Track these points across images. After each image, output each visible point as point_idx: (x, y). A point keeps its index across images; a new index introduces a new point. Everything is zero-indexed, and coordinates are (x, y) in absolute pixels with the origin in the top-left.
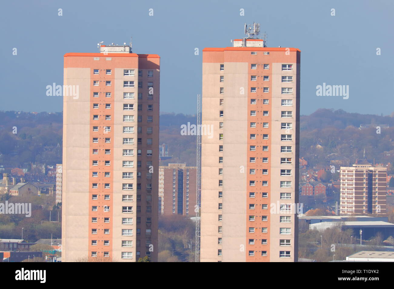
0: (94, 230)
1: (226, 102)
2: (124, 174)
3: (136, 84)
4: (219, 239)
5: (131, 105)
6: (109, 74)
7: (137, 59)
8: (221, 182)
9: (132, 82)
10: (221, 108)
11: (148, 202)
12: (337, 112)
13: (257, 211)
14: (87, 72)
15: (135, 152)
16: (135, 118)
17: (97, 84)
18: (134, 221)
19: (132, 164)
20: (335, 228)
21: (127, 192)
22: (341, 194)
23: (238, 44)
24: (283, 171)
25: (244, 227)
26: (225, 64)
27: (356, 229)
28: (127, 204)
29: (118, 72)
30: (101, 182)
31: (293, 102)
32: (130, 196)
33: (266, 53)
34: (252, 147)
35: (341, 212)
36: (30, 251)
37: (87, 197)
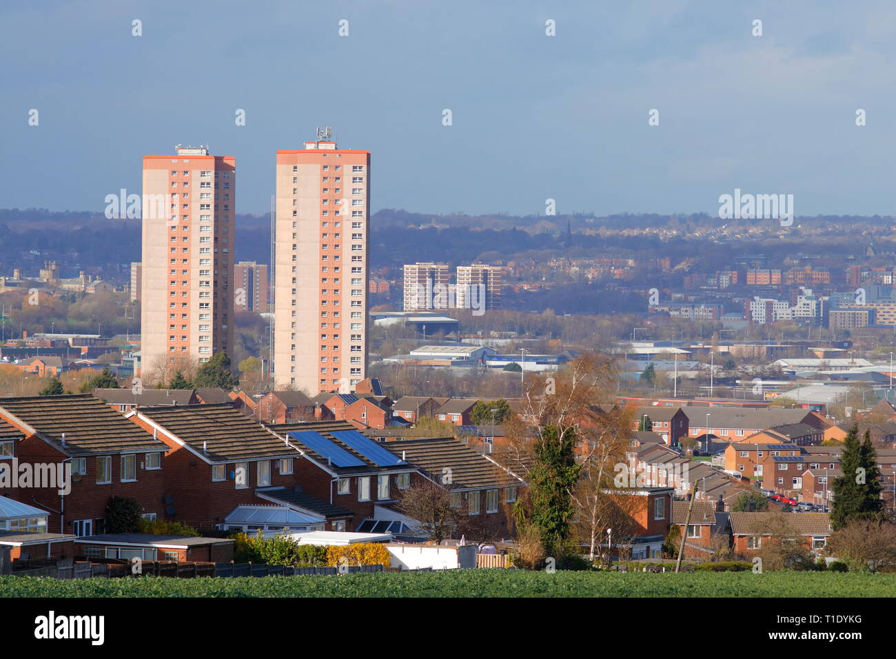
0: (172, 326)
1: (300, 201)
2: (201, 271)
3: (212, 185)
4: (293, 334)
5: (208, 206)
6: (187, 175)
7: (213, 161)
8: (294, 279)
9: (208, 184)
10: (294, 208)
11: (223, 299)
12: (398, 212)
13: (329, 307)
14: (165, 173)
15: (212, 251)
16: (212, 218)
17: (175, 186)
18: (211, 317)
19: (209, 262)
20: (399, 324)
21: (204, 289)
22: (405, 292)
23: (310, 147)
24: (354, 269)
25: (316, 322)
26: (298, 166)
27: (420, 324)
28: (204, 301)
29: (195, 174)
30: (179, 280)
31: (364, 203)
32: (207, 293)
33: (337, 156)
34: (325, 245)
35: (405, 309)
36: (107, 347)
37: (165, 293)
